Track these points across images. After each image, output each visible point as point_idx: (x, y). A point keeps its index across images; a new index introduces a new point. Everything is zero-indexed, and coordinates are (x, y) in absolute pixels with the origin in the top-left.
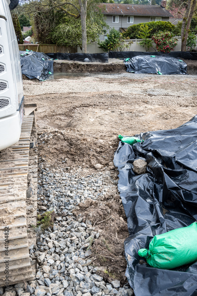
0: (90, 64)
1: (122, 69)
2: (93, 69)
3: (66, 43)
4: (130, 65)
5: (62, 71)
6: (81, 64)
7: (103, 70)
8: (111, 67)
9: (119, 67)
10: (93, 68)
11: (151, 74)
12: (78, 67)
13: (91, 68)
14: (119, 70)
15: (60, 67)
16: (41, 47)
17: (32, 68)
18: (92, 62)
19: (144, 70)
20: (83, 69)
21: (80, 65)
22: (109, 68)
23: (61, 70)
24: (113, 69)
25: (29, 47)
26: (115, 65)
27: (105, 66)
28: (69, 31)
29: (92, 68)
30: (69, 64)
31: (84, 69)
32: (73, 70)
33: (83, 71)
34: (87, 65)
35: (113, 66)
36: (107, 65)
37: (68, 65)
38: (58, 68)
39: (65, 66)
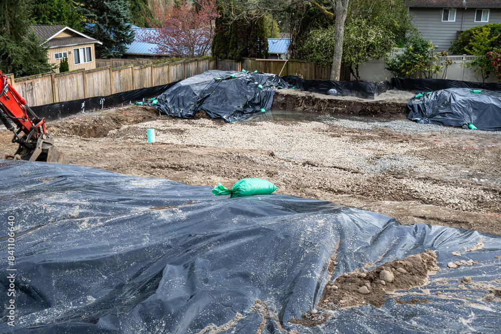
0: (335, 100)
1: (399, 112)
2: (340, 109)
4: (418, 105)
5: (285, 109)
6: (319, 99)
7: (360, 111)
8: (376, 108)
9: (392, 109)
10: (341, 107)
11: (451, 126)
12: (314, 104)
13: (336, 107)
14: (393, 113)
15: (284, 102)
18: (343, 96)
19: (440, 117)
20: (321, 107)
21: (317, 100)
22: (373, 108)
23: (284, 106)
24: (381, 111)
26: (385, 104)
27: (364, 105)
29: (338, 107)
30: (299, 97)
31: (324, 107)
32: (305, 109)
33: (321, 110)
34: (330, 101)
35: (381, 105)
36: (367, 103)
37: (297, 98)
38: (280, 103)
39: (291, 101)
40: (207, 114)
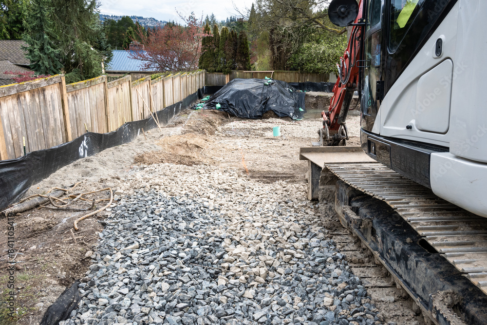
3: (318, 69)
5: (317, 108)
15: (315, 102)
16: (276, 75)
17: (281, 102)
23: (315, 105)
25: (259, 74)
28: (324, 52)
30: (329, 98)
37: (327, 99)
38: (311, 103)
39: (322, 101)
40: (275, 114)
